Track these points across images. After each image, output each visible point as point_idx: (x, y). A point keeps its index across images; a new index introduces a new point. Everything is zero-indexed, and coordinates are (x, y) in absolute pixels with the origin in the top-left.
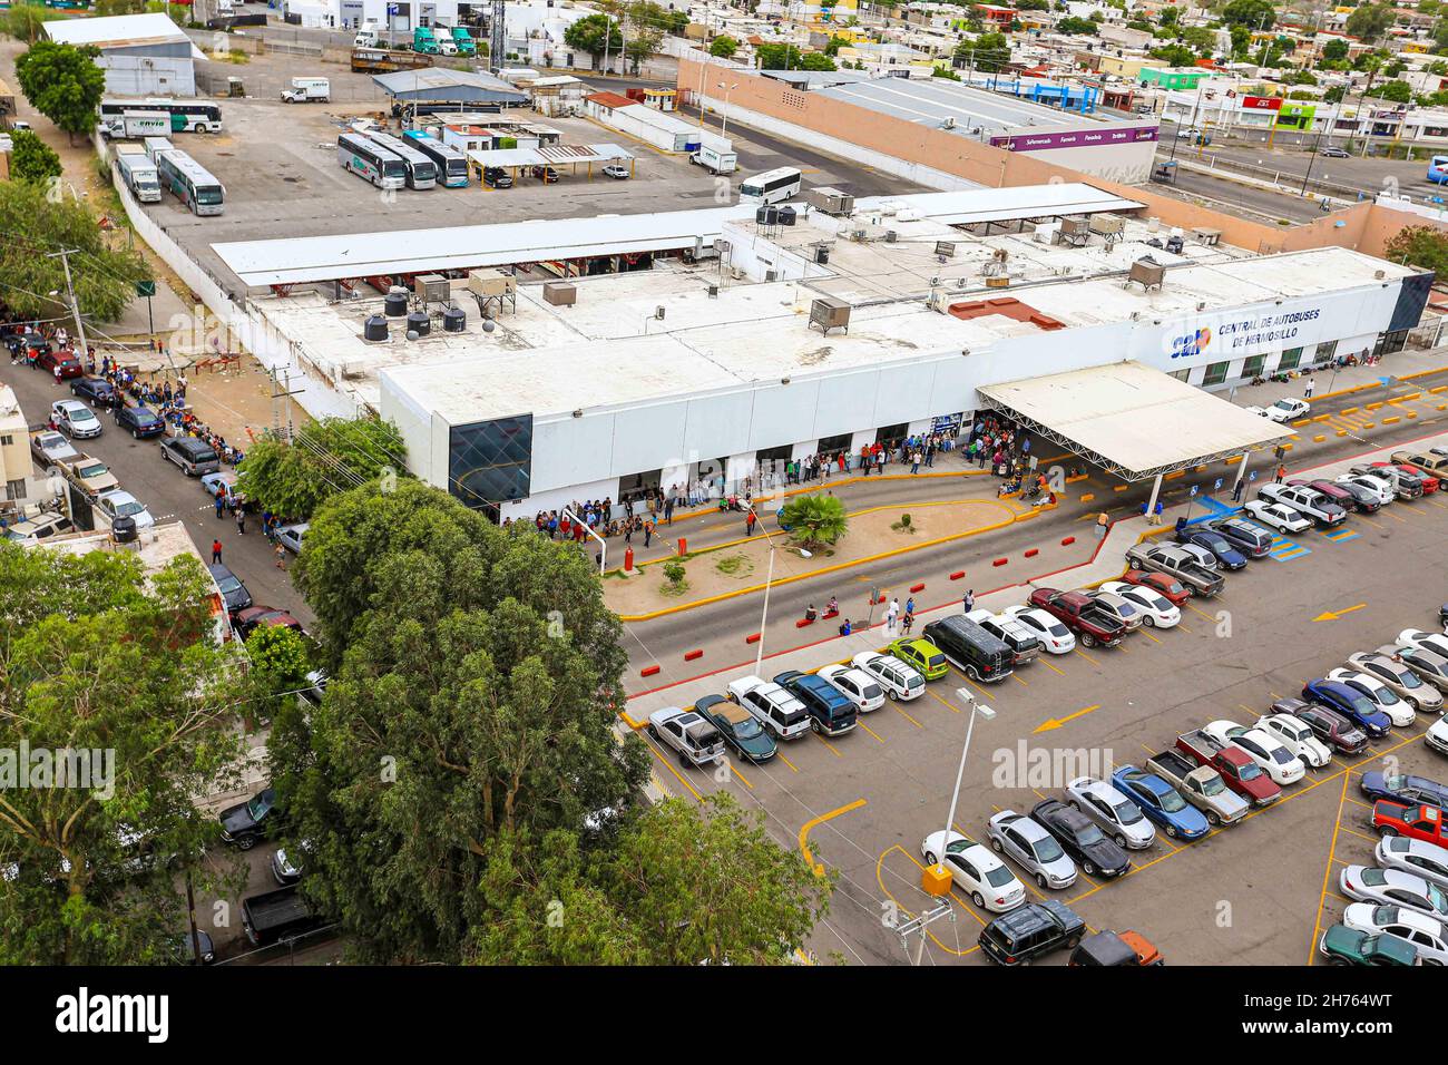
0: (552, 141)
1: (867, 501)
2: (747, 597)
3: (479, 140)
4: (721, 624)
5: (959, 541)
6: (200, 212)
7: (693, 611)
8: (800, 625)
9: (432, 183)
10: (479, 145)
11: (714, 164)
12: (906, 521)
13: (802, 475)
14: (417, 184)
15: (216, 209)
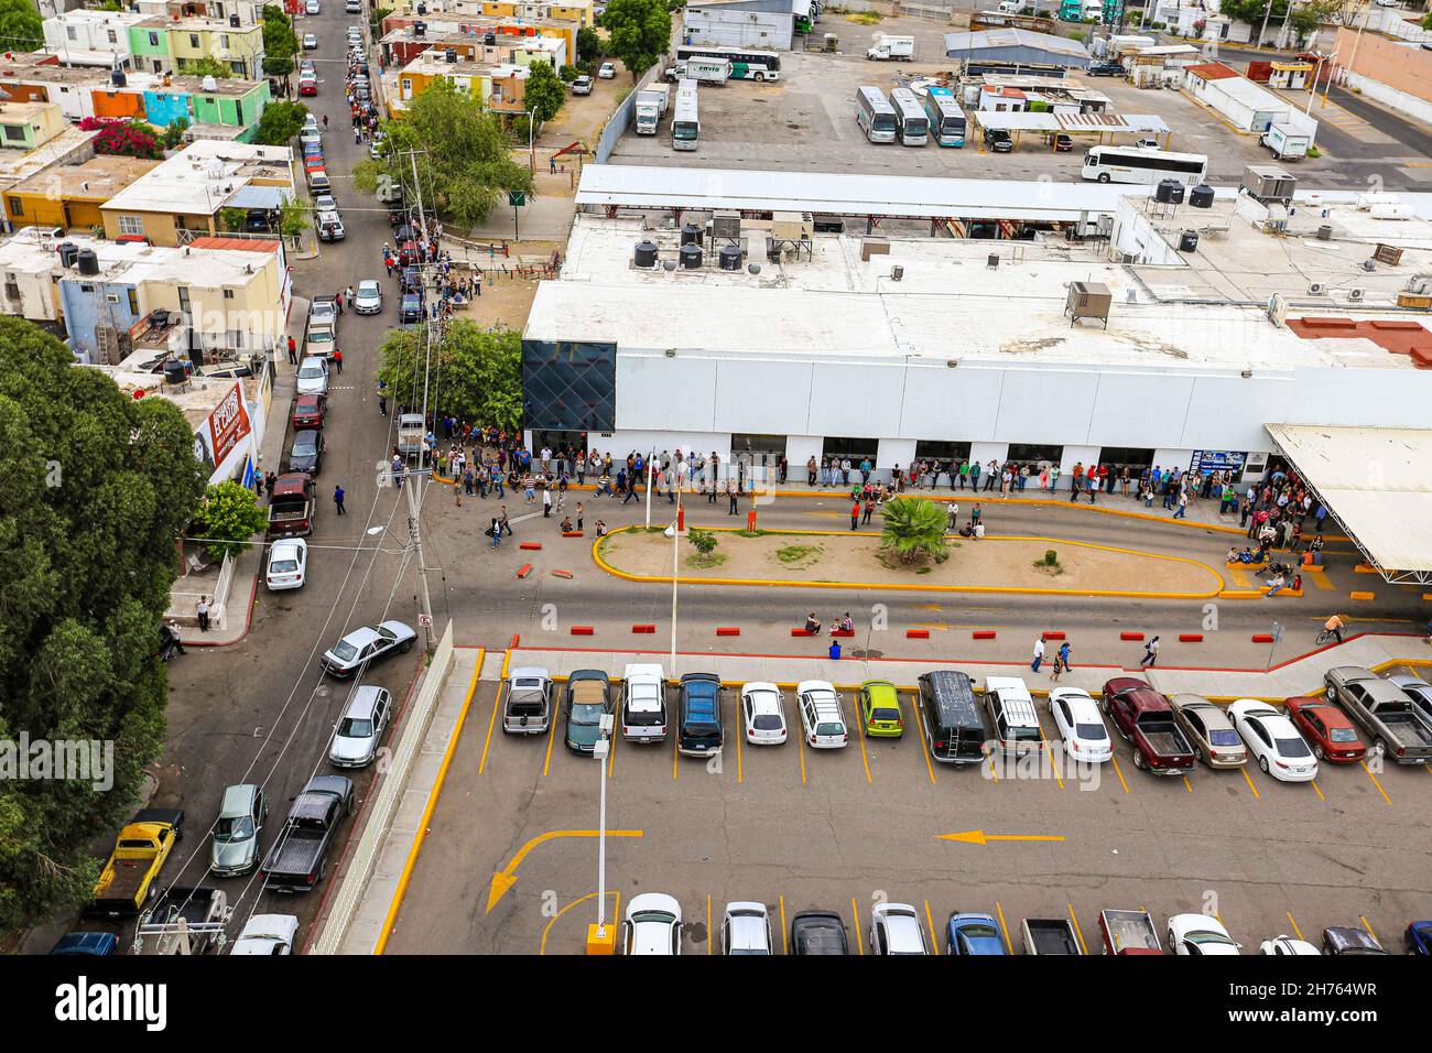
0: (1096, 109)
1: (1030, 527)
2: (775, 588)
3: (1010, 103)
4: (715, 608)
5: (1107, 600)
6: (676, 147)
7: (700, 587)
8: (795, 634)
9: (923, 140)
10: (1010, 107)
11: (1278, 147)
12: (1051, 559)
13: (982, 481)
14: (907, 140)
15: (691, 145)
